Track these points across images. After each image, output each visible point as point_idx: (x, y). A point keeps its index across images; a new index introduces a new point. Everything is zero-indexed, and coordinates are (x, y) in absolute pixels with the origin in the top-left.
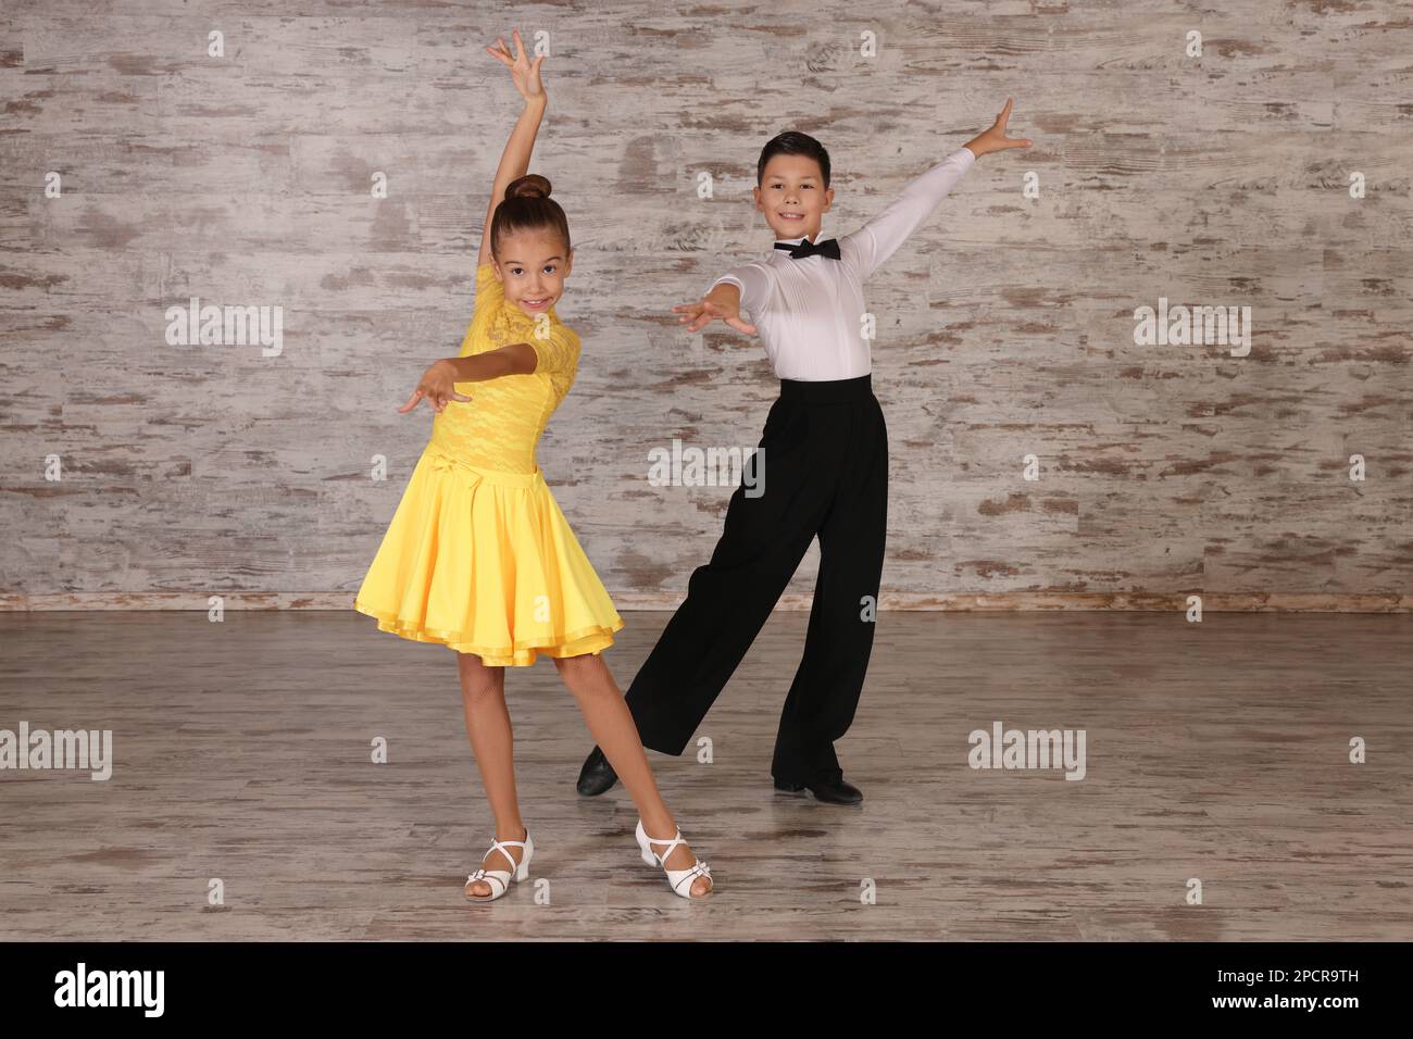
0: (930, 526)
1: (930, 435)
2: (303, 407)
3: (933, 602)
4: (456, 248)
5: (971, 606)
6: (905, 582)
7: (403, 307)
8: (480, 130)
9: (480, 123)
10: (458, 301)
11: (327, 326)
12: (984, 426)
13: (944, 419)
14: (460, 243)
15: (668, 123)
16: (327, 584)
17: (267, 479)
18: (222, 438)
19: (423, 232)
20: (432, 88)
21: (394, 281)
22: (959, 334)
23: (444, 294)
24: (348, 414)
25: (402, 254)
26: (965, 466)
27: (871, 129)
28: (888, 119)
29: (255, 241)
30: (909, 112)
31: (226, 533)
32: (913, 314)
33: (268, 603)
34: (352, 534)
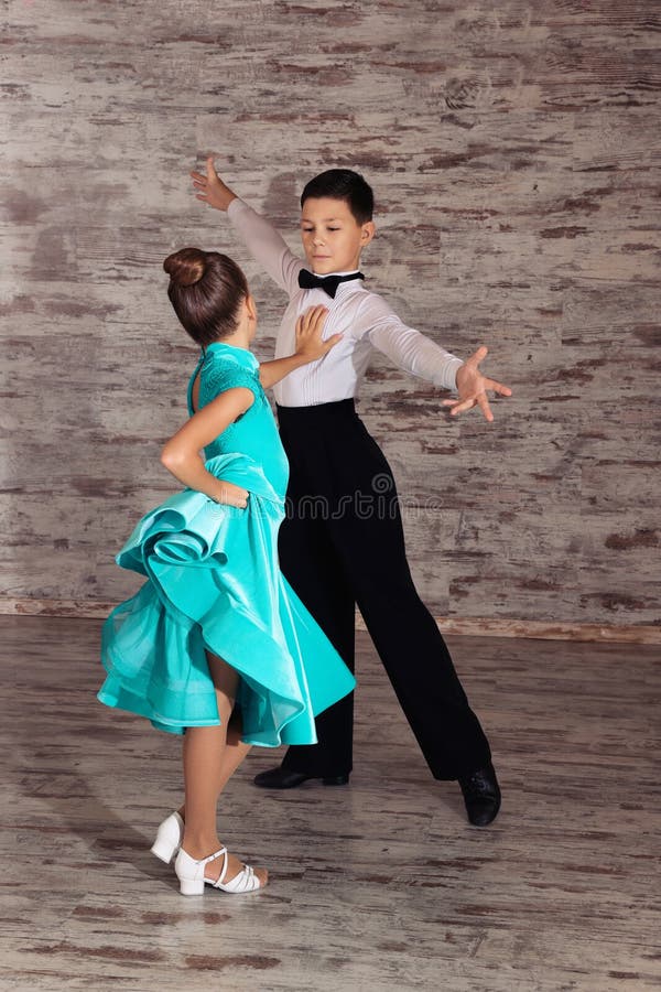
0: (557, 557)
1: (559, 469)
3: (558, 631)
4: (109, 278)
5: (595, 637)
6: (531, 610)
7: (62, 334)
8: (132, 165)
9: (133, 158)
12: (613, 462)
13: (573, 454)
14: (114, 273)
15: (310, 159)
19: (80, 262)
20: (88, 125)
21: (53, 309)
22: (590, 371)
23: (98, 322)
25: (61, 283)
26: (593, 500)
27: (508, 166)
28: (524, 156)
30: (546, 149)
32: (544, 351)
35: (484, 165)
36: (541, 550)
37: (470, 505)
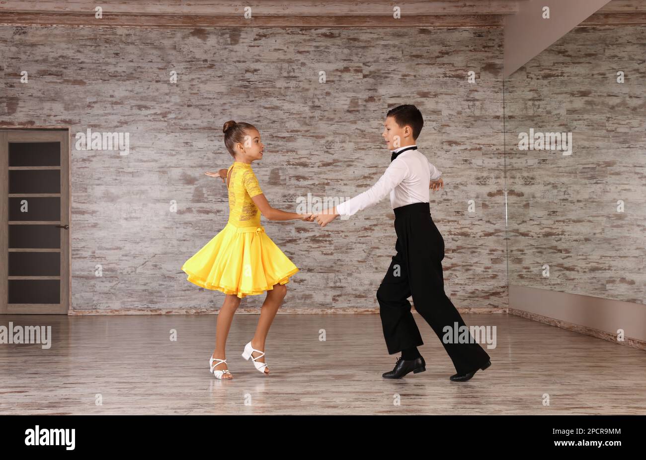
0: (366, 287)
1: (365, 259)
2: (170, 251)
3: (368, 311)
6: (359, 305)
7: (202, 220)
10: (219, 217)
11: (178, 225)
12: (382, 256)
13: (370, 254)
14: (220, 200)
15: (283, 164)
16: (177, 306)
17: (158, 273)
18: (145, 261)
19: (208, 197)
20: (212, 154)
21: (199, 212)
22: (373, 228)
23: (215, 216)
24: (184, 253)
25: (202, 203)
26: (376, 268)
27: (345, 166)
28: (350, 163)
29: (157, 200)
30: (357, 161)
31: (145, 290)
32: (359, 222)
33: (158, 312)
34: (185, 290)
35: (338, 166)
36: (361, 285)
37: (338, 271)
